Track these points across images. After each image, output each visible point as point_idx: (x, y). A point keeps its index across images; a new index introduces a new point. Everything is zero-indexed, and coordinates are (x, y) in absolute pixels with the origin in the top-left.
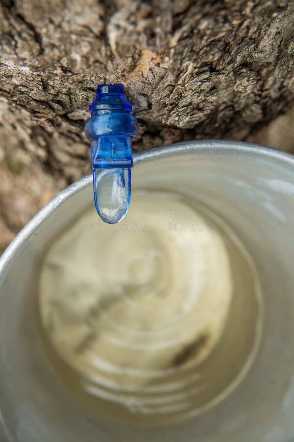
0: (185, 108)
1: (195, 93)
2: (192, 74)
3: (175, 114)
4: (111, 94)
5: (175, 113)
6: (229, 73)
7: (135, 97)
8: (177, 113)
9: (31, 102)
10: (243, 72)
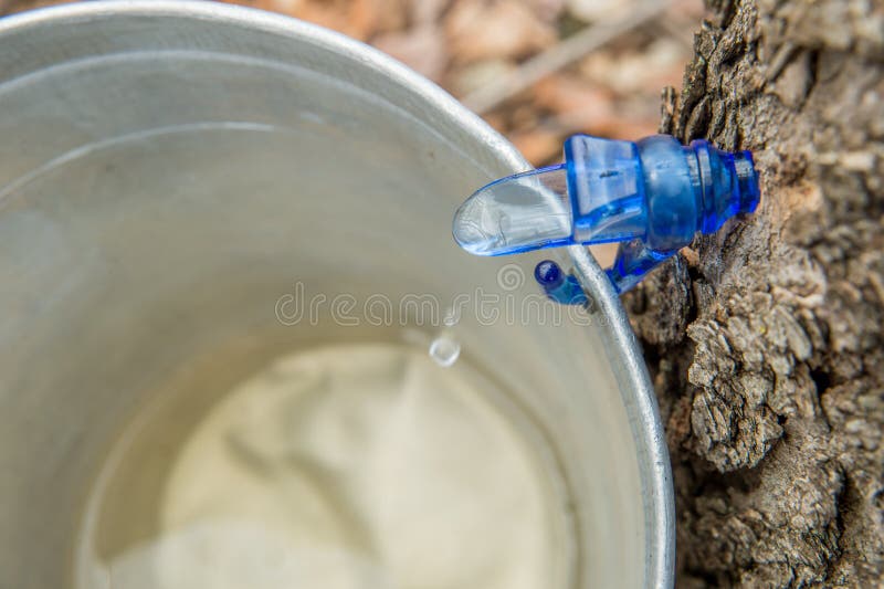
0: (727, 348)
1: (762, 352)
2: (797, 308)
3: (709, 329)
4: (736, 183)
5: (713, 328)
6: (823, 452)
7: (739, 249)
8: (713, 333)
9: (700, 59)
10: (828, 475)
